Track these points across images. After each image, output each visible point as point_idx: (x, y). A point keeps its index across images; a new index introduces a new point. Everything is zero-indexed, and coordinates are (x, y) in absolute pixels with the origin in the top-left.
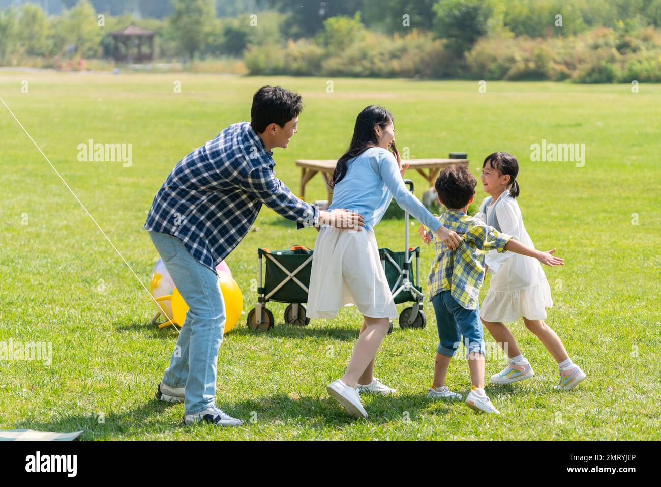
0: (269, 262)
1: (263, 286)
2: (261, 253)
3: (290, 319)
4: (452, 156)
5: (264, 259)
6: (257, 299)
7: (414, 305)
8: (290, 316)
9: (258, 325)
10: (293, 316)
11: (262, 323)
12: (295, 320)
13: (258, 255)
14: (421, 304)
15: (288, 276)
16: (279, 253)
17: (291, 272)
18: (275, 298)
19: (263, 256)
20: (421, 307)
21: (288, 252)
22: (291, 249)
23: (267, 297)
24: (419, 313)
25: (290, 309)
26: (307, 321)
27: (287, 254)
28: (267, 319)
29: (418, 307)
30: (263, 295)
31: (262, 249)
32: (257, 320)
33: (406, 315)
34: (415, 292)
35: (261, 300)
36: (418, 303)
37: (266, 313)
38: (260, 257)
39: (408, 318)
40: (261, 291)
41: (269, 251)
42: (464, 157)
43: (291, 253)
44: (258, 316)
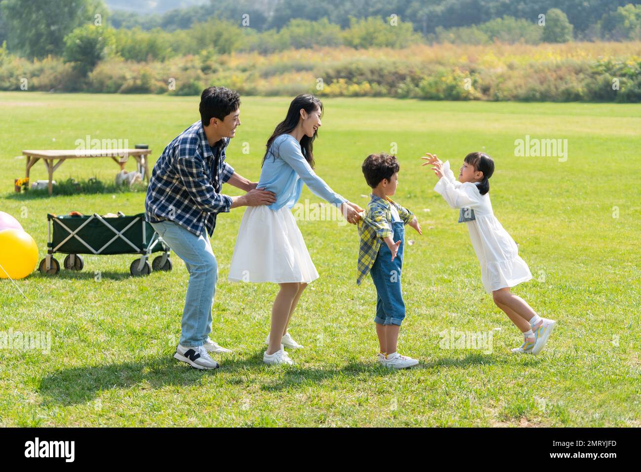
0: (55, 224)
1: (51, 242)
2: (50, 217)
3: (68, 266)
4: (137, 147)
5: (52, 222)
6: (47, 251)
7: (163, 254)
8: (68, 263)
9: (48, 271)
10: (71, 263)
11: (51, 269)
12: (72, 267)
13: (47, 219)
14: (168, 253)
15: (70, 234)
16: (61, 217)
17: (73, 231)
18: (60, 250)
19: (51, 219)
20: (169, 256)
21: (67, 216)
22: (69, 214)
23: (55, 250)
24: (167, 260)
25: (68, 259)
26: (81, 267)
27: (66, 218)
28: (55, 266)
29: (167, 256)
30: (51, 248)
31: (51, 214)
32: (47, 267)
33: (157, 261)
34: (164, 244)
35: (50, 252)
36: (166, 252)
37: (53, 261)
38: (49, 220)
39: (159, 264)
40: (50, 245)
41: (55, 216)
42: (146, 148)
43: (69, 217)
44: (48, 264)
